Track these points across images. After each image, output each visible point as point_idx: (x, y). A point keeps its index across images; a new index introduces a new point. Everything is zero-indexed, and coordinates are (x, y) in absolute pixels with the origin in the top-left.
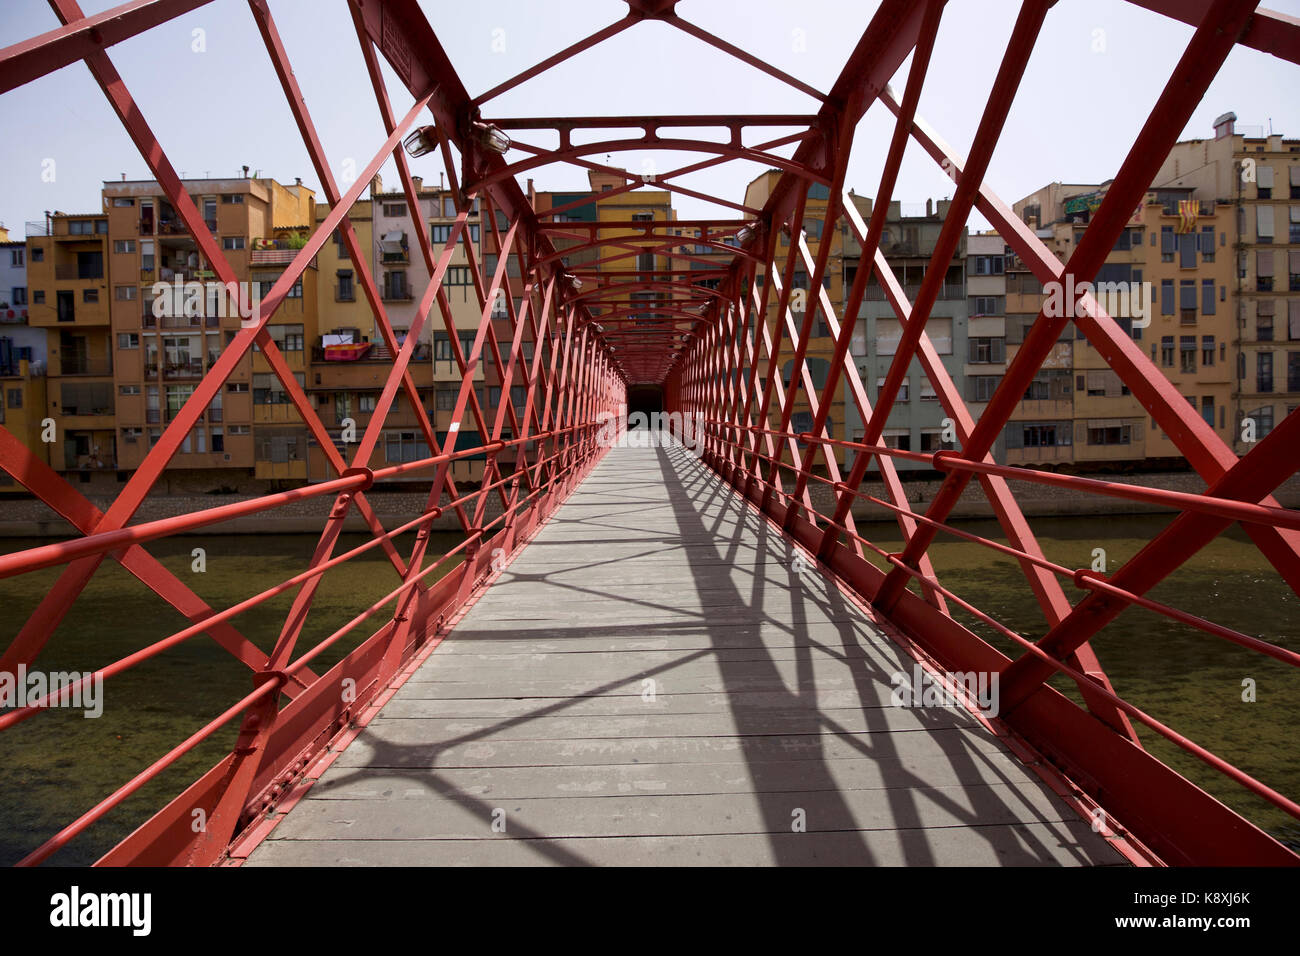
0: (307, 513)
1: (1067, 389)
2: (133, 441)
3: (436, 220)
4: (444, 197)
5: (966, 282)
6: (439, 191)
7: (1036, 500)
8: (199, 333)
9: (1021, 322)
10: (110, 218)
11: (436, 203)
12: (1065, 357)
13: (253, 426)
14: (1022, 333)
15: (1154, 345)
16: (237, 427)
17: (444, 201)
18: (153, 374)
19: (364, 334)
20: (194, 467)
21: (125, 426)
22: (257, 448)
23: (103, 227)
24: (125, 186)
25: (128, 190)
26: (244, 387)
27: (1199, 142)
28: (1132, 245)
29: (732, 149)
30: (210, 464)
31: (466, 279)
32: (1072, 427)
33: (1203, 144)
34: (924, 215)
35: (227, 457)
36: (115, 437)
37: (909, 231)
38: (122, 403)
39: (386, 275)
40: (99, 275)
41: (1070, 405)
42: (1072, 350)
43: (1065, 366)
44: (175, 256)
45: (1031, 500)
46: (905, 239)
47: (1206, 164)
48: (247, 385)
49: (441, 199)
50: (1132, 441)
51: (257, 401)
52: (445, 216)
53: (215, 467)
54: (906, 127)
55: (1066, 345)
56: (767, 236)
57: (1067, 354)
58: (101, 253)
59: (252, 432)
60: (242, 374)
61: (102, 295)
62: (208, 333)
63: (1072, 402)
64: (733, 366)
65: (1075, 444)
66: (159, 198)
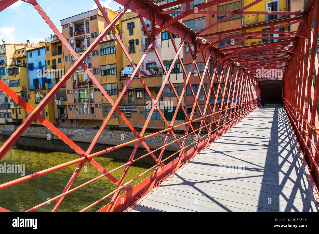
2: (71, 109)
16: (98, 105)
18: (75, 86)
21: (69, 104)
22: (103, 112)
30: (91, 118)
35: (95, 116)
40: (61, 53)
44: (81, 43)
58: (61, 46)
59: (102, 106)
61: (62, 60)
66: (74, 22)
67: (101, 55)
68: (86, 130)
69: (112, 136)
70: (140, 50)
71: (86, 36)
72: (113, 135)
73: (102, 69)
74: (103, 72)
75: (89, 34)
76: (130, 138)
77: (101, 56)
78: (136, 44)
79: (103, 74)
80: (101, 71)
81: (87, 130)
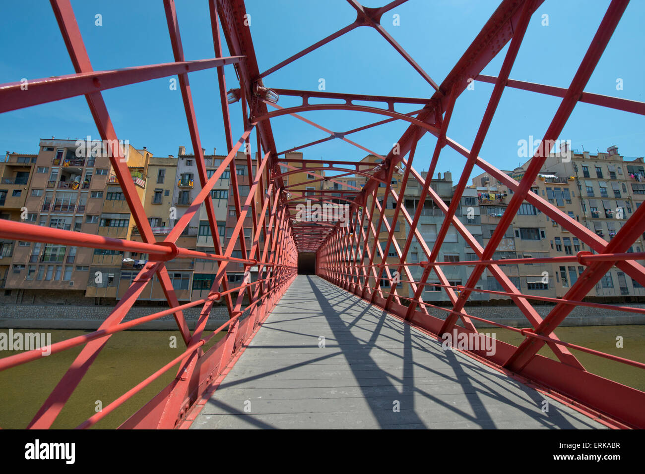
2: (19, 272)
3: (209, 168)
4: (215, 159)
5: (461, 208)
6: (212, 155)
7: (505, 319)
8: (72, 215)
9: (490, 228)
11: (210, 160)
12: (511, 245)
13: (90, 267)
14: (490, 233)
15: (552, 241)
16: (81, 266)
17: (214, 161)
19: (163, 221)
20: (52, 289)
21: (16, 264)
22: (90, 278)
23: (33, 161)
24: (51, 141)
25: (52, 143)
31: (220, 196)
32: (519, 280)
35: (72, 283)
36: (8, 269)
38: (18, 250)
39: (180, 193)
40: (25, 183)
41: (517, 269)
42: (514, 242)
43: (512, 250)
44: (70, 177)
45: (503, 319)
47: (559, 163)
49: (213, 160)
50: (549, 288)
51: (96, 253)
52: (214, 166)
53: (63, 288)
55: (511, 239)
56: (387, 170)
57: (512, 244)
58: (29, 173)
59: (90, 270)
61: (23, 193)
62: (77, 215)
64: (349, 244)
65: (522, 289)
66: (68, 148)
67: (107, 199)
68: (41, 307)
69: (96, 315)
70: (169, 203)
71: (86, 170)
72: (100, 313)
73: (102, 217)
74: (103, 221)
75: (92, 169)
76: (131, 317)
77: (106, 201)
78: (165, 195)
79: (102, 225)
80: (101, 219)
81: (44, 307)
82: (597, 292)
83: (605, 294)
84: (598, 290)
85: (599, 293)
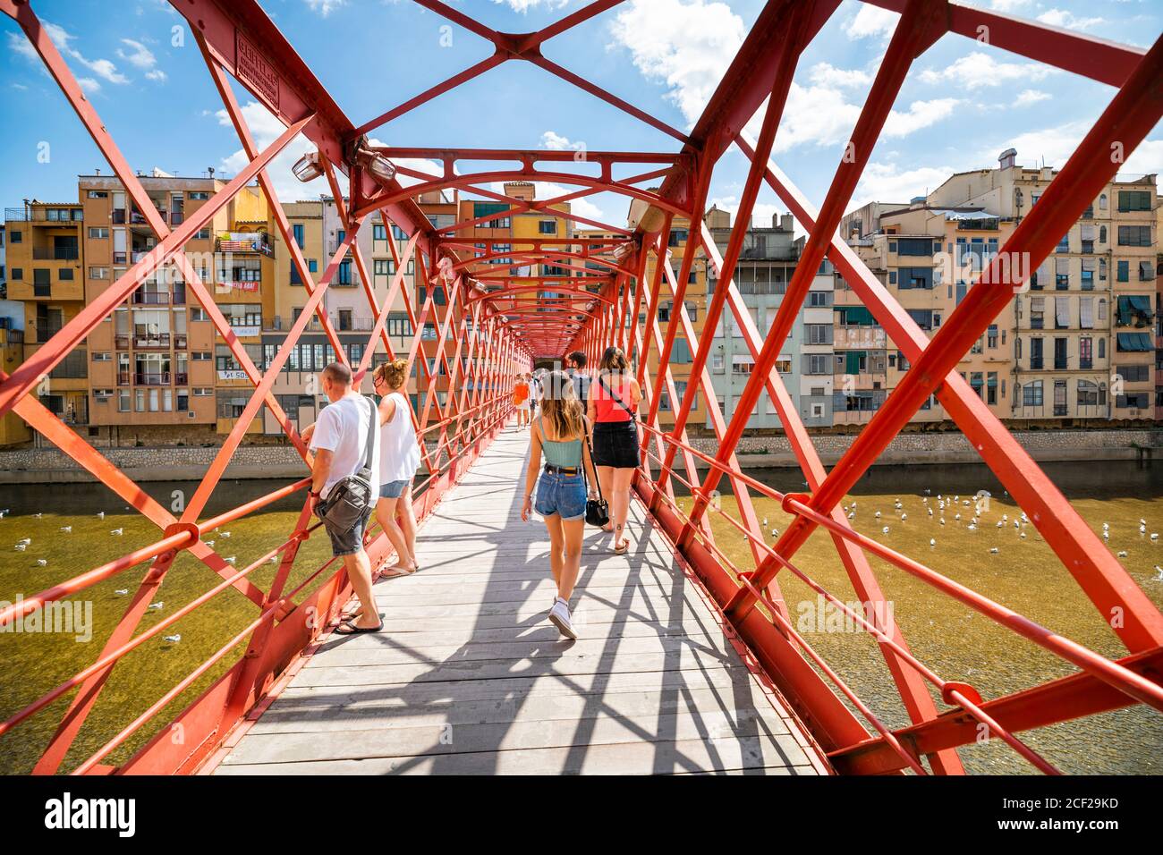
0: (262, 462)
1: (881, 366)
2: (105, 400)
8: (167, 309)
10: (84, 207)
12: (880, 340)
13: (215, 389)
18: (123, 344)
20: (160, 423)
21: (97, 388)
22: (219, 407)
23: (78, 216)
24: (98, 180)
25: (102, 184)
26: (208, 356)
27: (988, 171)
28: (934, 252)
29: (603, 183)
30: (176, 421)
32: (885, 395)
33: (991, 173)
34: (771, 227)
35: (191, 415)
36: (87, 397)
37: (759, 238)
38: (94, 368)
40: (75, 257)
41: (884, 378)
43: (880, 347)
44: (145, 242)
46: (755, 246)
47: (993, 189)
48: (211, 354)
50: (932, 407)
51: (218, 368)
53: (179, 422)
54: (759, 172)
55: (881, 331)
56: (638, 253)
57: (882, 338)
58: (76, 237)
59: (214, 394)
60: (206, 345)
61: (77, 274)
62: (175, 309)
63: (886, 376)
68: (151, 451)
81: (155, 451)
82: (1013, 411)
83: (1025, 415)
84: (1015, 410)
85: (1015, 413)
